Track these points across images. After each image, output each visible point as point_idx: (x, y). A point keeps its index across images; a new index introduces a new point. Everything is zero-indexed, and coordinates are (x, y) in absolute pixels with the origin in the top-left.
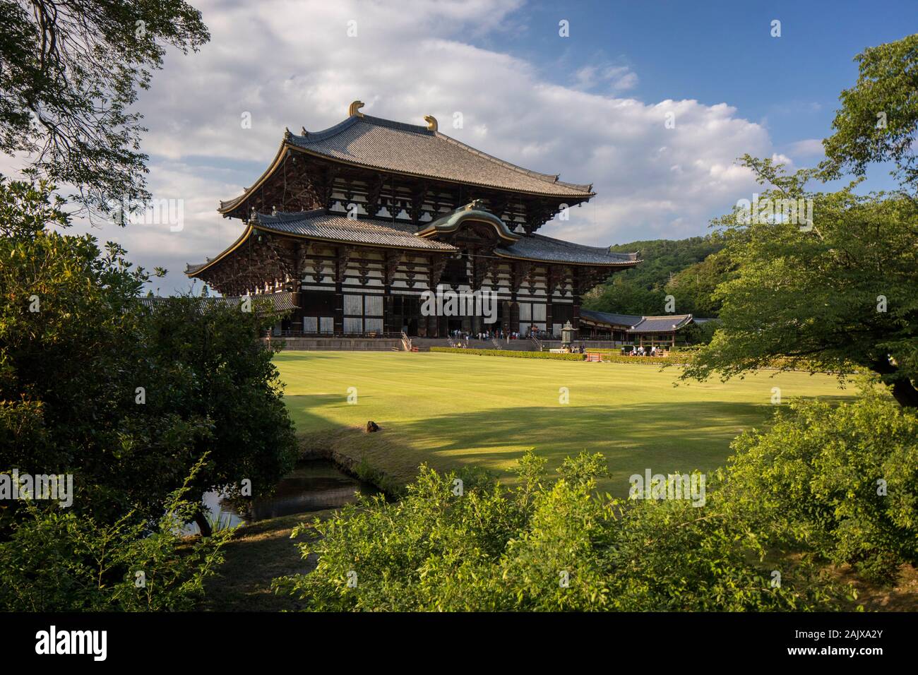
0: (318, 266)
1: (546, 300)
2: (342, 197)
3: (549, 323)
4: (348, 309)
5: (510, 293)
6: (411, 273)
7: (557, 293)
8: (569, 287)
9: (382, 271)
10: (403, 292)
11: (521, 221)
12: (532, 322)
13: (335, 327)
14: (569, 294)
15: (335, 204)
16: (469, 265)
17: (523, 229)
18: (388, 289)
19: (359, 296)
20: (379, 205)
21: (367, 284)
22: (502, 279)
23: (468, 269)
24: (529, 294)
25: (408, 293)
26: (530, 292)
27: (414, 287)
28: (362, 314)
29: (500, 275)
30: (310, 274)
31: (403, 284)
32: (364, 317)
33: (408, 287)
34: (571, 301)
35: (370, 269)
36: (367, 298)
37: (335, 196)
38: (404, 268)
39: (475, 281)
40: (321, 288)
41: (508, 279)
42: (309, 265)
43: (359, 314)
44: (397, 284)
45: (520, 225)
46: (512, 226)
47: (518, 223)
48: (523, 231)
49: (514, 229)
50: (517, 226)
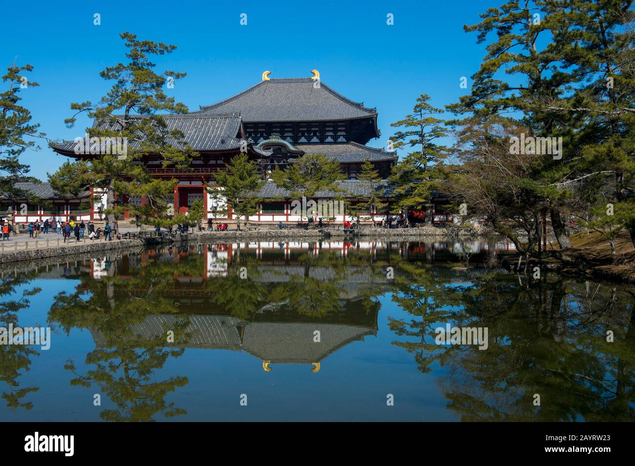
11: (342, 134)
45: (342, 137)
46: (336, 138)
47: (340, 136)
48: (344, 140)
49: (338, 140)
50: (339, 138)
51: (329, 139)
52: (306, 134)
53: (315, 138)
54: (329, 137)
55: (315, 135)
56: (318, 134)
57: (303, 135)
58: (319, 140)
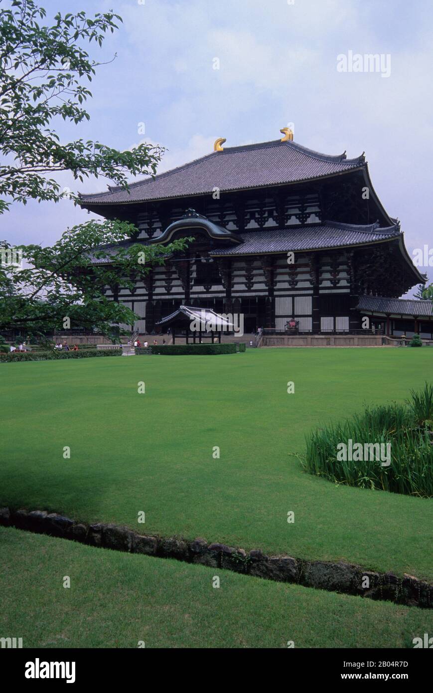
1: (311, 292)
2: (146, 226)
3: (316, 317)
5: (267, 288)
6: (169, 280)
7: (327, 284)
8: (343, 275)
9: (145, 281)
10: (163, 297)
11: (314, 211)
14: (344, 283)
15: (141, 232)
17: (317, 218)
18: (150, 295)
19: (130, 303)
21: (135, 293)
22: (256, 275)
24: (290, 287)
25: (167, 297)
26: (290, 285)
27: (172, 292)
29: (255, 272)
31: (163, 290)
33: (167, 292)
34: (347, 291)
35: (137, 281)
36: (135, 303)
38: (164, 277)
39: (227, 280)
41: (264, 275)
44: (157, 291)
45: (313, 216)
46: (303, 218)
47: (310, 214)
48: (317, 220)
49: (306, 221)
50: (309, 217)
51: (293, 221)
52: (257, 216)
53: (271, 220)
54: (293, 218)
55: (271, 215)
56: (275, 214)
57: (253, 216)
58: (277, 223)
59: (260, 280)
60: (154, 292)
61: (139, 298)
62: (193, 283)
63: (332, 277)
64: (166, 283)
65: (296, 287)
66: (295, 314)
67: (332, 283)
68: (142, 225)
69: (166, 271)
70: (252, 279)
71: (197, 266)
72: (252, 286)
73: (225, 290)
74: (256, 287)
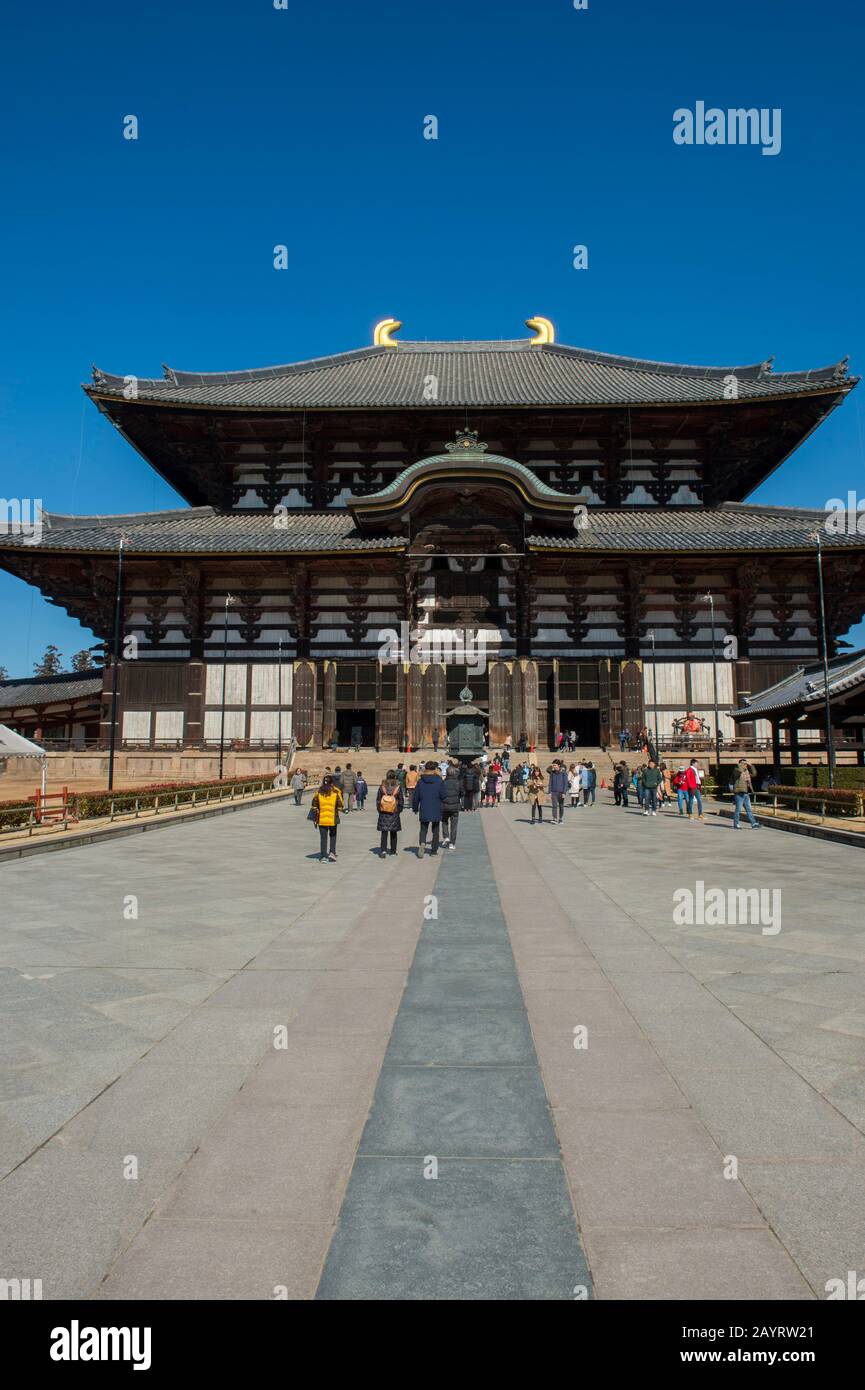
0: (156, 609)
2: (259, 480)
4: (212, 695)
5: (623, 639)
6: (358, 611)
7: (766, 634)
8: (801, 616)
9: (291, 611)
10: (341, 653)
11: (686, 478)
12: (689, 706)
13: (187, 730)
14: (802, 635)
15: (244, 494)
16: (503, 582)
17: (694, 494)
18: (302, 646)
19: (239, 666)
20: (336, 485)
21: (256, 641)
22: (595, 608)
23: (503, 591)
24: (679, 639)
25: (351, 653)
26: (679, 634)
27: (365, 640)
28: (245, 703)
29: (592, 599)
30: (139, 628)
31: (341, 636)
32: (248, 708)
33: (350, 640)
34: (812, 652)
35: (264, 609)
36: (256, 667)
37: (246, 480)
38: (342, 601)
39: (519, 618)
40: (162, 654)
41: (615, 608)
42: (138, 609)
43: (238, 703)
44: (324, 636)
45: (684, 489)
46: (662, 492)
47: (678, 484)
48: (694, 499)
49: (669, 498)
50: (676, 491)
51: (640, 496)
53: (587, 490)
54: (640, 489)
55: (586, 479)
56: (597, 477)
58: (602, 498)
59: (605, 621)
60: (312, 640)
61: (268, 653)
62: (426, 621)
63: (777, 621)
64: (349, 618)
65: (693, 639)
66: (694, 702)
67: (776, 634)
68: (246, 476)
69: (347, 586)
70: (585, 617)
71: (437, 582)
72: (585, 635)
73: (514, 640)
74: (594, 635)
